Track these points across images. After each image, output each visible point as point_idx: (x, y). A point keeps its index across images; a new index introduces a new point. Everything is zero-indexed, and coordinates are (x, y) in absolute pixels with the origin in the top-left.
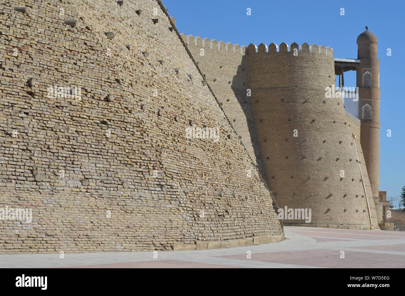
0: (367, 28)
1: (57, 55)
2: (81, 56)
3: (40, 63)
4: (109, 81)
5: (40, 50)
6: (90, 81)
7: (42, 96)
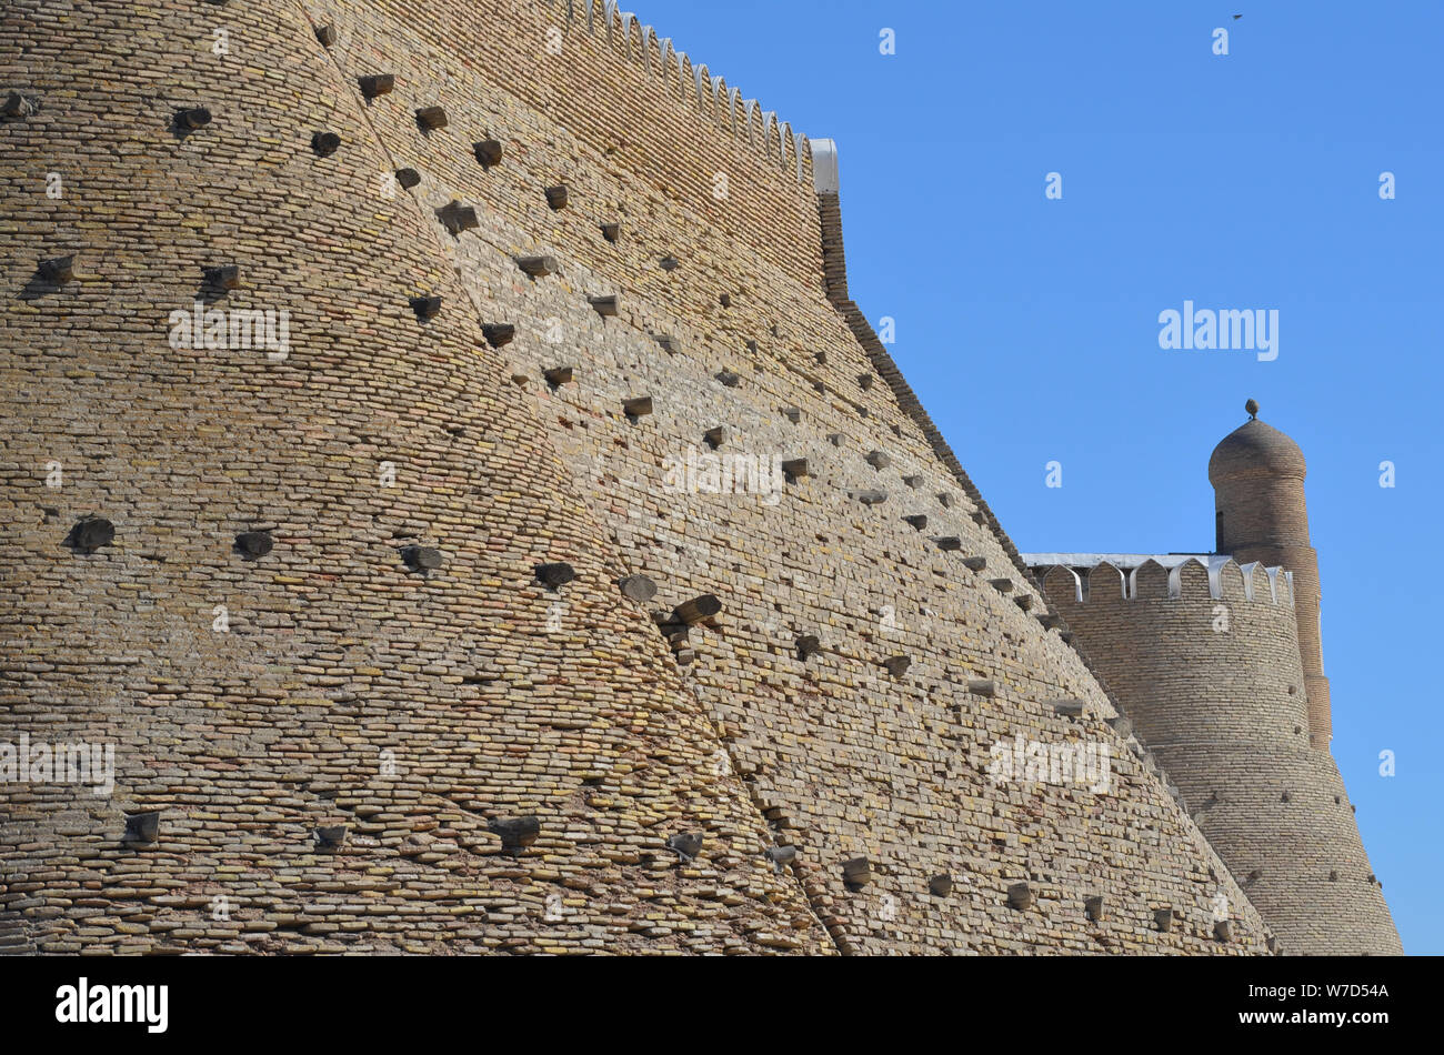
0: (1251, 408)
1: (1089, 817)
2: (1125, 811)
3: (1079, 846)
4: (1197, 877)
5: (1058, 806)
6: (1170, 885)
7: (1122, 945)
